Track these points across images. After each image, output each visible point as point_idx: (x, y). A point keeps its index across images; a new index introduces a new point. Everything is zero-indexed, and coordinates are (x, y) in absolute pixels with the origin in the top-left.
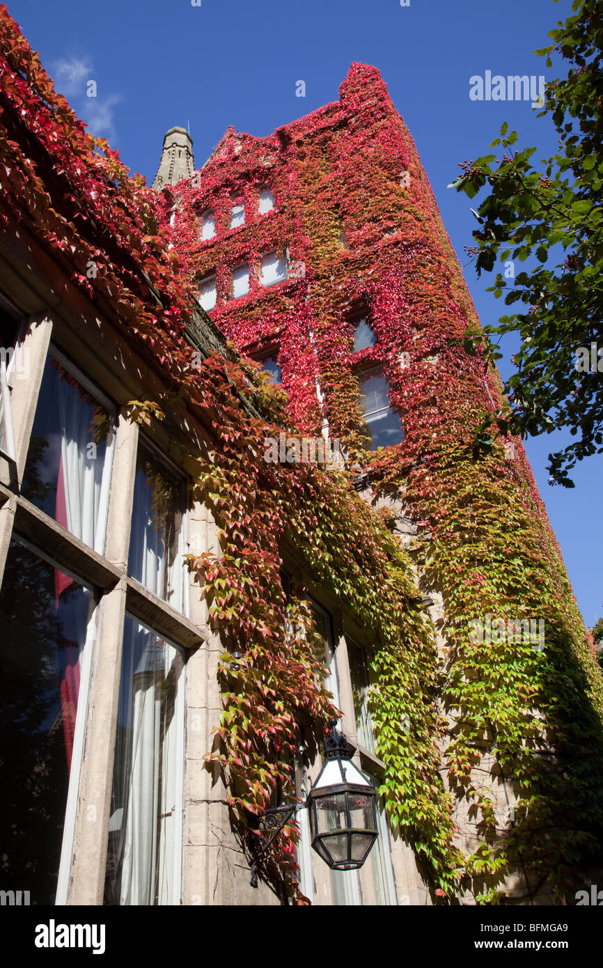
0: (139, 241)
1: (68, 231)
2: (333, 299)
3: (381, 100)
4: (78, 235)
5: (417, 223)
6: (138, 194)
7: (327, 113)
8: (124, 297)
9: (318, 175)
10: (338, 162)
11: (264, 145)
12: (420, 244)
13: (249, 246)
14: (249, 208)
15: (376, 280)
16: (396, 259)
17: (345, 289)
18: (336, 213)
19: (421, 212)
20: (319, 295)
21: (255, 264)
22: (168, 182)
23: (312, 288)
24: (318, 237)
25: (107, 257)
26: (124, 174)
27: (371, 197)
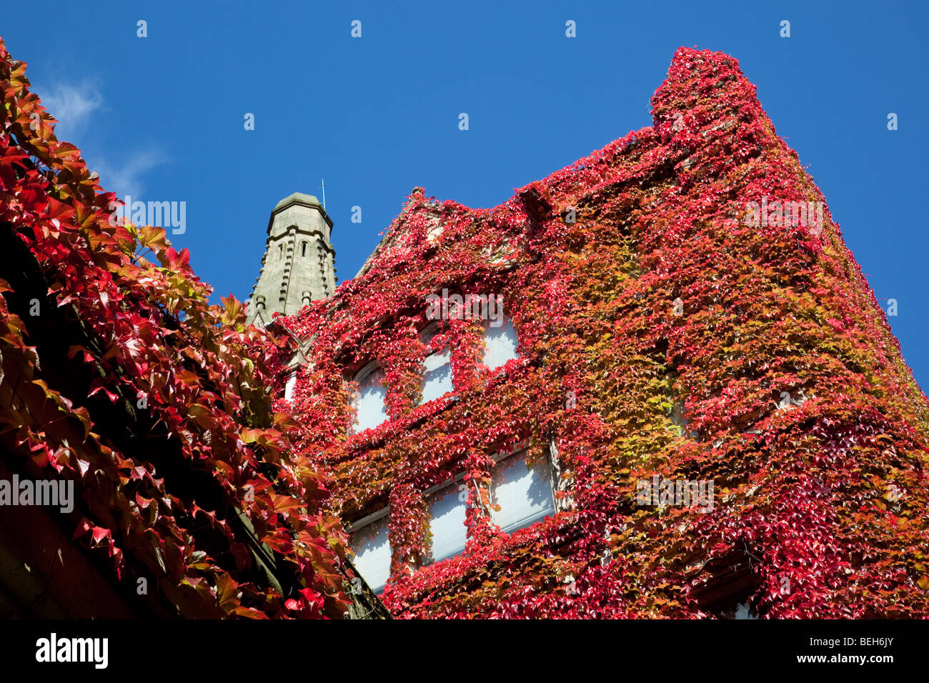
0: (232, 441)
1: (71, 428)
2: (668, 555)
3: (747, 119)
4: (95, 436)
5: (853, 375)
6: (230, 341)
7: (626, 152)
8: (195, 573)
9: (615, 281)
10: (657, 252)
11: (492, 224)
12: (866, 423)
13: (465, 440)
14: (462, 358)
15: (766, 510)
16: (811, 459)
17: (693, 533)
18: (661, 361)
19: (860, 352)
20: (633, 548)
21: (479, 480)
22: (279, 308)
23: (613, 531)
24: (623, 415)
25: (159, 483)
26: (199, 299)
27: (738, 322)
